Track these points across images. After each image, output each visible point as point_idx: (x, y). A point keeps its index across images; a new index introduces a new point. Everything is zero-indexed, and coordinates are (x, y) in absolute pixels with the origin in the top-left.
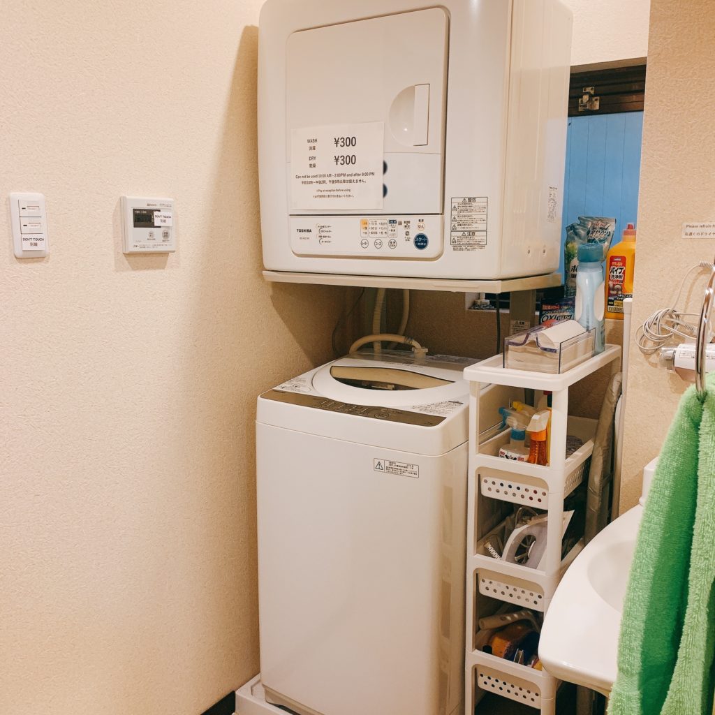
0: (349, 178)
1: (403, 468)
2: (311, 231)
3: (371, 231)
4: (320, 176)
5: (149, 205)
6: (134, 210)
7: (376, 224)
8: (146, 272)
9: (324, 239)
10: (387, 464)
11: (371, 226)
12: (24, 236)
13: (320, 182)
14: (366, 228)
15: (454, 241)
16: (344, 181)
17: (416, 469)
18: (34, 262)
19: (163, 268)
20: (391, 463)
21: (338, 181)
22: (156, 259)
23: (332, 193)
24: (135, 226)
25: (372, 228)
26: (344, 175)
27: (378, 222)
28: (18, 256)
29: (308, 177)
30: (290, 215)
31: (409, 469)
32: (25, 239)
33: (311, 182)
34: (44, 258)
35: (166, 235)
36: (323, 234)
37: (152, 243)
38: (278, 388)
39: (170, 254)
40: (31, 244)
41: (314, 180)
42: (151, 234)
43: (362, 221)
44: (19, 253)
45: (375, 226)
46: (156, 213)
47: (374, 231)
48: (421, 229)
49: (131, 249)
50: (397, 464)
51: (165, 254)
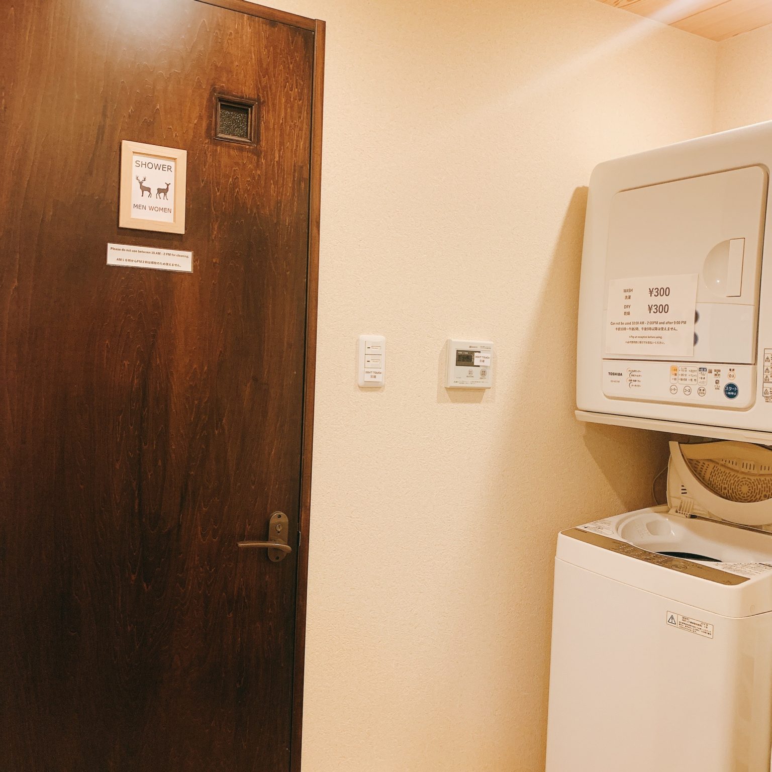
0: (662, 326)
1: (697, 626)
2: (621, 375)
3: (680, 377)
4: (634, 323)
5: (471, 347)
6: (458, 351)
7: (686, 371)
8: (463, 405)
9: (634, 383)
10: (680, 619)
11: (681, 372)
12: (367, 370)
13: (633, 329)
14: (676, 374)
15: (766, 392)
16: (656, 329)
17: (710, 628)
18: (372, 391)
19: (479, 402)
20: (684, 618)
21: (650, 329)
22: (474, 394)
23: (643, 340)
24: (456, 365)
25: (682, 375)
26: (657, 323)
27: (688, 369)
28: (361, 385)
29: (622, 324)
30: (604, 359)
31: (703, 628)
32: (367, 372)
33: (625, 329)
34: (380, 388)
35: (484, 373)
36: (633, 378)
37: (470, 380)
38: (581, 527)
39: (487, 390)
40: (371, 377)
41: (627, 326)
42: (470, 372)
43: (672, 367)
44: (361, 383)
45: (684, 373)
46: (476, 354)
47: (683, 377)
48: (731, 378)
49: (452, 384)
50: (691, 620)
51: (482, 390)
